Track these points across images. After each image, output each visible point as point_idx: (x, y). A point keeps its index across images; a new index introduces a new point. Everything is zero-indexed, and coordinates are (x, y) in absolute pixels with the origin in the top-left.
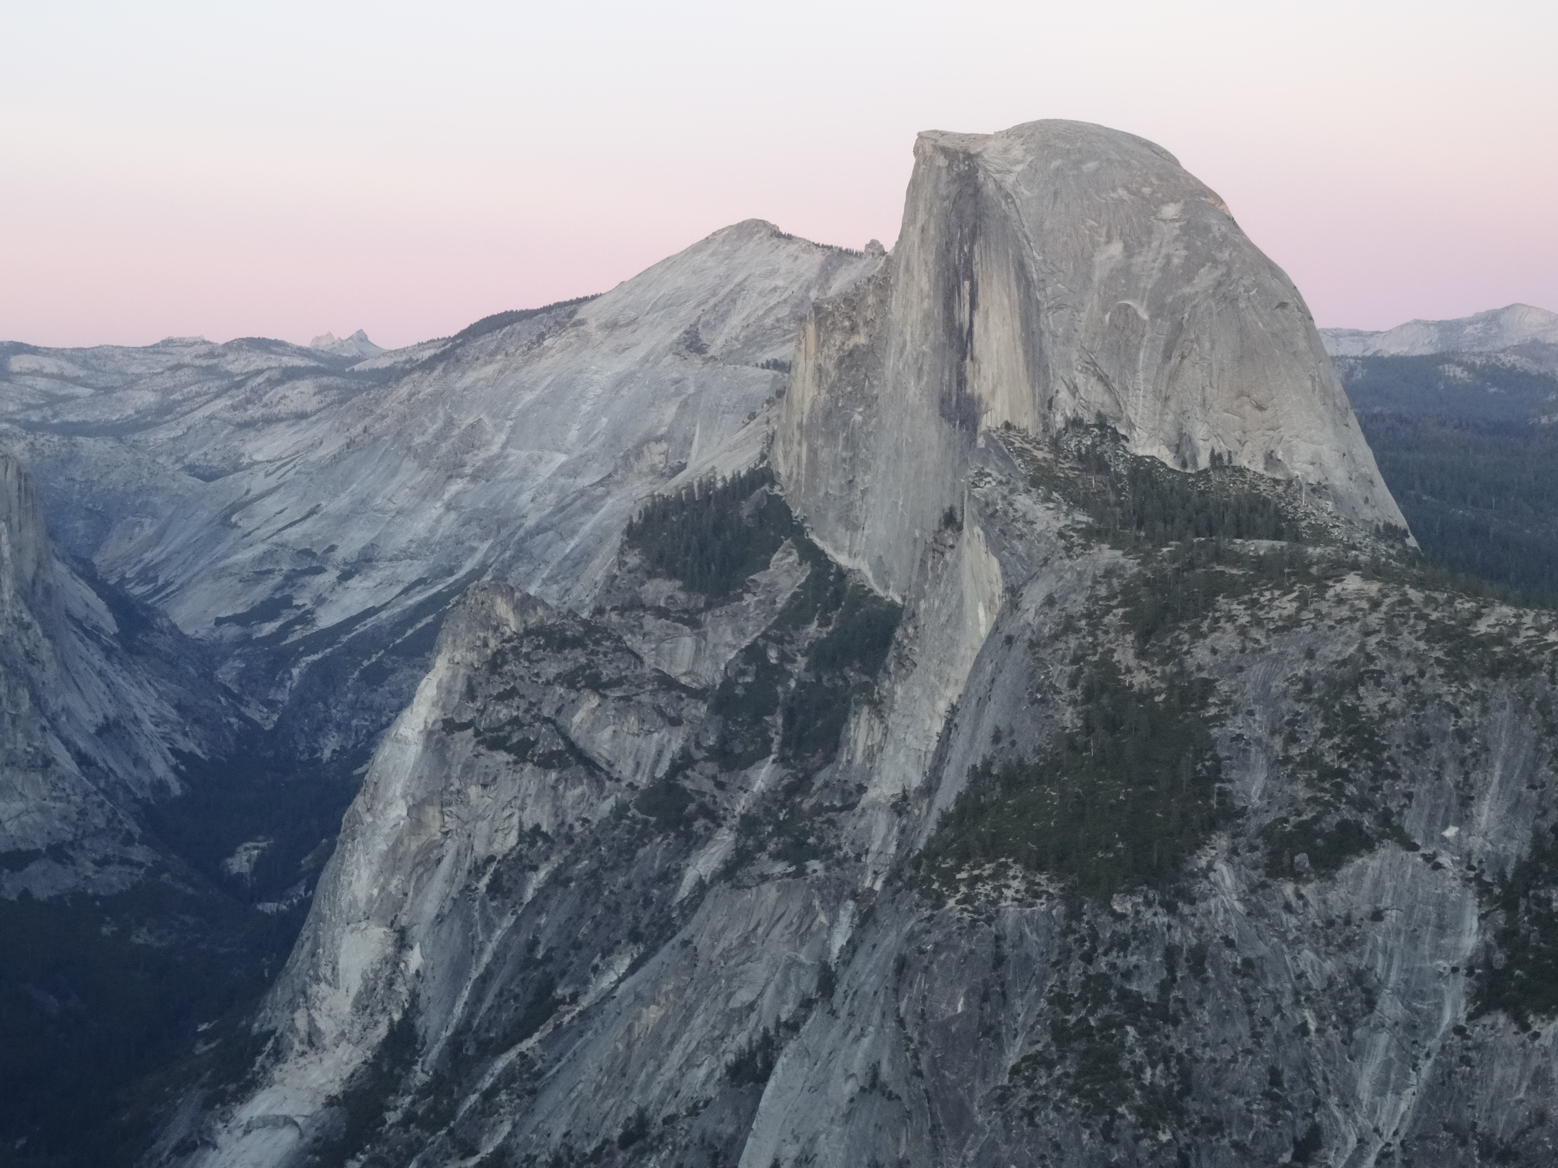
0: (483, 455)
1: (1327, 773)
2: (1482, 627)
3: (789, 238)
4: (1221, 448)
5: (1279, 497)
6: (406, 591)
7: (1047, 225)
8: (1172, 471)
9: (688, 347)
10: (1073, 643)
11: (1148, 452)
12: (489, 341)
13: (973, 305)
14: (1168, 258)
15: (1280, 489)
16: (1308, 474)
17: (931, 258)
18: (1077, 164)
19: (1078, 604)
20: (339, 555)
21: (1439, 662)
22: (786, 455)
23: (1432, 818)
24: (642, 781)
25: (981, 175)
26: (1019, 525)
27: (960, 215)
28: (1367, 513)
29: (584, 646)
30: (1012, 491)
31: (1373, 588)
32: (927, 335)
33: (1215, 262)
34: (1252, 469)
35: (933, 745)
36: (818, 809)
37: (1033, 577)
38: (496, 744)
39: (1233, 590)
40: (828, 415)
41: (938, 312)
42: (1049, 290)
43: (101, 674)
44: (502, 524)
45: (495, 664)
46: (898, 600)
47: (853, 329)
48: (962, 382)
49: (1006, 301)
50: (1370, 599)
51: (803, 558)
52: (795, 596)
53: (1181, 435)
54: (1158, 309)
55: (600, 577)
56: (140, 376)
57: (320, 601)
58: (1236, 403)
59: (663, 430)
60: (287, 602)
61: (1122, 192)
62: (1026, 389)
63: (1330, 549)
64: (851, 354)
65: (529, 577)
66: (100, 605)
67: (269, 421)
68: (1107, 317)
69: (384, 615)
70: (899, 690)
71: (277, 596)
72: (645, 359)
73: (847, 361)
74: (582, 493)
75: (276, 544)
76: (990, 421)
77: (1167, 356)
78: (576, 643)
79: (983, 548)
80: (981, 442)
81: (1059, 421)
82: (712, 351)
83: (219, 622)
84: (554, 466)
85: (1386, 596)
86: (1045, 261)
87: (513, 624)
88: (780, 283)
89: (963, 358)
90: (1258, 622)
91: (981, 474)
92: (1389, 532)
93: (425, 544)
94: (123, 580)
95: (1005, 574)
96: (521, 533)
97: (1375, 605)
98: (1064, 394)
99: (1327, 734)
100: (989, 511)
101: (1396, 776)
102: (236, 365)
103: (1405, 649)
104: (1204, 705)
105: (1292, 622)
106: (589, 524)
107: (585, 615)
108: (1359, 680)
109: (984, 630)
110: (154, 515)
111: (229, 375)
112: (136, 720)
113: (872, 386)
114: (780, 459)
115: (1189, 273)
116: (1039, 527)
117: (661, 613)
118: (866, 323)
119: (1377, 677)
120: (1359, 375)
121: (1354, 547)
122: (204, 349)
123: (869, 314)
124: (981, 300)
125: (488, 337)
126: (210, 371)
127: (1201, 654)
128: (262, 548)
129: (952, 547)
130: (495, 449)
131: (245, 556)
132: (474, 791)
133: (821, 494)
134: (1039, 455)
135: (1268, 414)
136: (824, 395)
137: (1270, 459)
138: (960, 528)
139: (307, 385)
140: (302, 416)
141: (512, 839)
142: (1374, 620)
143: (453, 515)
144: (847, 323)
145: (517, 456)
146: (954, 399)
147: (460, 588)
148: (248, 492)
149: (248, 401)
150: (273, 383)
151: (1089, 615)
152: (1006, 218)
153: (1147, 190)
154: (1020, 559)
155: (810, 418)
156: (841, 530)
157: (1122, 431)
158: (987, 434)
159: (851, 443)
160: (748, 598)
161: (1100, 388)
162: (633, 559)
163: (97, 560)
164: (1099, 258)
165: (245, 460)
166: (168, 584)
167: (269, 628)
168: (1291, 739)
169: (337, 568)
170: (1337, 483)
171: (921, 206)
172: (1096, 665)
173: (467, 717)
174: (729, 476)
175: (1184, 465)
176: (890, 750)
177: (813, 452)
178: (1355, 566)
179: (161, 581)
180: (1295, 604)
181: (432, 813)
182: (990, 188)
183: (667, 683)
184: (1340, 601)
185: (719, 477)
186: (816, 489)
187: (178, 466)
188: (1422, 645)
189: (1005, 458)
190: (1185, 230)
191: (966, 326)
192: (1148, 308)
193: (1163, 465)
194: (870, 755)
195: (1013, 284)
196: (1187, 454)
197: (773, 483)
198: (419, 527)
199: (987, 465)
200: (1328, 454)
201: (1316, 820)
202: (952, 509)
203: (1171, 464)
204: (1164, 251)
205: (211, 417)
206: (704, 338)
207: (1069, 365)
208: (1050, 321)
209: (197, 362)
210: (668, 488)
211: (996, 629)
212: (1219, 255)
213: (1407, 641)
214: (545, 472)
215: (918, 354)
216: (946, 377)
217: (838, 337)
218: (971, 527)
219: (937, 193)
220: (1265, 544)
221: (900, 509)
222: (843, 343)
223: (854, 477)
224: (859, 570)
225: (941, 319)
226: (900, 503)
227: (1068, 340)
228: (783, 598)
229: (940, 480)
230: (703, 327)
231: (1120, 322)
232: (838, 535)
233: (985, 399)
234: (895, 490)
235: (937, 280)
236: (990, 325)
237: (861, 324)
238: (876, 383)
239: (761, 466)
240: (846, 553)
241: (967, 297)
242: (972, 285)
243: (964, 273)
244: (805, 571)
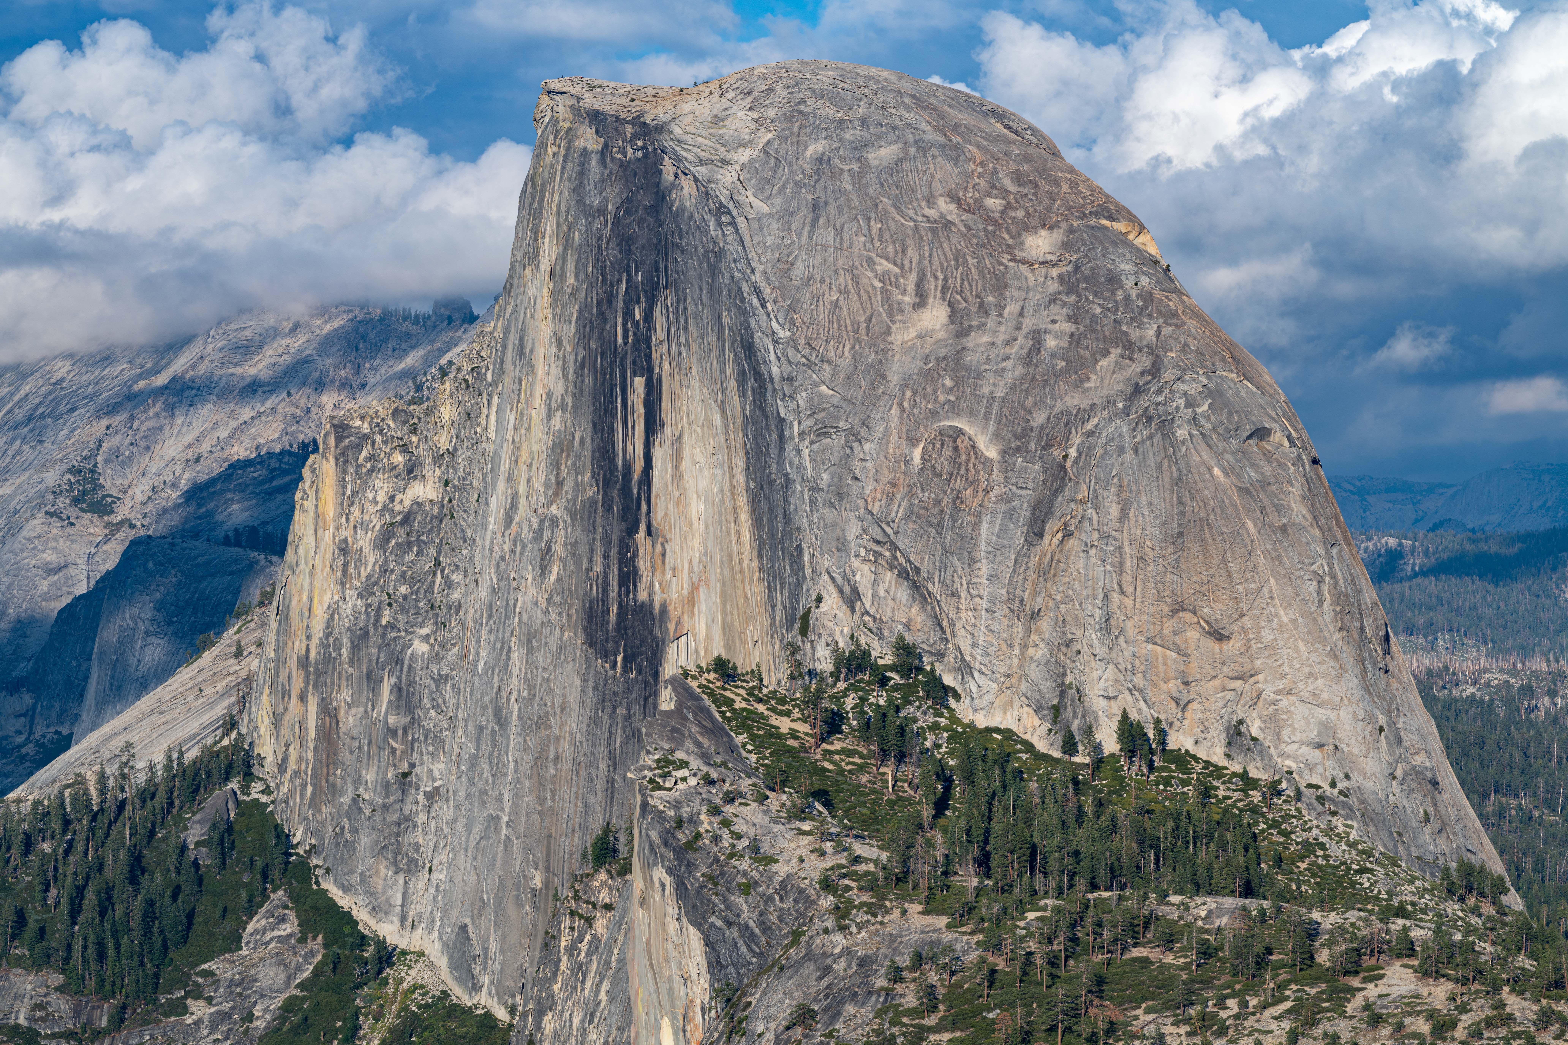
4: (1141, 713)
5: (1254, 810)
7: (799, 270)
8: (1046, 758)
9: (76, 501)
11: (997, 721)
13: (652, 425)
14: (1037, 337)
15: (1256, 796)
16: (1310, 767)
17: (569, 331)
18: (859, 148)
19: (859, 1023)
22: (277, 721)
25: (668, 168)
26: (745, 865)
27: (626, 243)
28: (1427, 844)
30: (730, 799)
31: (1439, 994)
32: (560, 484)
33: (1129, 347)
34: (1202, 755)
37: (770, 970)
39: (1167, 996)
40: (360, 639)
41: (582, 438)
42: (802, 398)
46: (501, 1014)
47: (412, 471)
48: (628, 577)
49: (717, 419)
50: (1431, 1015)
51: (307, 928)
52: (290, 1006)
53: (1063, 689)
54: (1016, 439)
58: (1170, 625)
61: (945, 206)
62: (756, 590)
63: (1353, 916)
64: (407, 518)
68: (917, 453)
73: (400, 534)
76: (684, 656)
77: (1036, 533)
79: (672, 911)
80: (667, 700)
81: (822, 658)
82: (125, 509)
85: (1463, 1009)
86: (793, 341)
89: (632, 530)
91: (666, 764)
92: (1469, 882)
95: (715, 965)
97: (1443, 1025)
98: (832, 605)
100: (682, 837)
113: (449, 585)
114: (264, 729)
116: (782, 869)
118: (438, 458)
123: (444, 442)
124: (667, 416)
129: (608, 907)
133: (346, 799)
134: (784, 725)
135: (1232, 647)
136: (352, 603)
137: (1237, 737)
138: (626, 870)
144: (399, 458)
146: (614, 610)
152: (720, 254)
153: (994, 204)
154: (745, 930)
155: (324, 646)
156: (384, 870)
157: (948, 680)
158: (679, 684)
159: (406, 698)
160: (198, 1009)
161: (903, 593)
164: (901, 335)
170: (1369, 784)
171: (549, 225)
174: (159, 759)
175: (1070, 746)
177: (330, 715)
178: (1403, 950)
180: (1286, 1025)
182: (686, 193)
184: (1376, 1018)
185: (140, 764)
186: (334, 790)
189: (715, 731)
190: (1069, 283)
191: (639, 466)
192: (997, 436)
193: (1029, 747)
195: (733, 386)
196: (1075, 725)
197: (248, 776)
199: (680, 745)
200: (1349, 727)
202: (607, 830)
203: (1041, 746)
204: (1028, 323)
206: (109, 482)
207: (842, 546)
208: (804, 460)
212: (1135, 334)
215: (542, 522)
216: (598, 568)
217: (382, 487)
218: (648, 867)
219: (580, 202)
220: (1230, 902)
221: (504, 831)
222: (392, 498)
223: (413, 766)
224: (421, 954)
225: (588, 453)
226: (505, 819)
227: (840, 496)
228: (266, 1010)
229: (583, 774)
230: (107, 461)
231: (943, 463)
232: (379, 883)
233: (674, 613)
234: (493, 793)
235: (579, 376)
236: (686, 463)
237: (428, 460)
238: (456, 577)
239: (226, 742)
240: (396, 920)
241: (640, 409)
242: (649, 385)
243: (634, 362)
244: (312, 954)
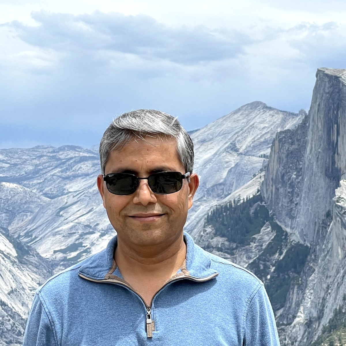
3: (270, 109)
9: (231, 150)
13: (338, 134)
17: (322, 116)
20: (100, 227)
22: (267, 191)
25: (341, 84)
27: (333, 99)
32: (320, 145)
40: (283, 175)
41: (325, 137)
43: (10, 271)
46: (309, 245)
47: (292, 143)
48: (334, 163)
51: (273, 229)
52: (270, 243)
55: (197, 235)
56: (27, 160)
57: (93, 244)
59: (222, 181)
60: (81, 245)
64: (292, 152)
66: (11, 246)
67: (75, 177)
71: (77, 242)
72: (215, 154)
73: (290, 155)
75: (77, 223)
76: (343, 178)
79: (340, 226)
82: (241, 151)
83: (55, 252)
89: (334, 154)
94: (19, 236)
102: (62, 155)
106: (194, 216)
109: (340, 257)
110: (32, 212)
111: (60, 159)
112: (23, 289)
113: (300, 164)
114: (265, 192)
117: (219, 249)
118: (298, 140)
122: (51, 150)
123: (299, 138)
124: (341, 132)
126: (53, 157)
128: (71, 224)
131: (65, 227)
133: (280, 205)
136: (281, 168)
138: (332, 219)
139: (89, 163)
140: (87, 175)
144: (290, 141)
146: (331, 169)
148: (66, 203)
149: (67, 169)
150: (76, 163)
155: (276, 176)
156: (287, 218)
158: (342, 183)
159: (292, 186)
160: (253, 245)
162: (209, 229)
163: (10, 228)
165: (66, 191)
166: (36, 238)
167: (74, 254)
169: (99, 232)
174: (245, 197)
176: (305, 302)
177: (277, 189)
179: (33, 237)
185: (242, 198)
186: (278, 204)
187: (41, 193)
191: (335, 142)
194: (298, 304)
197: (262, 201)
202: (329, 211)
205: (53, 175)
206: (238, 146)
209: (49, 154)
215: (317, 152)
216: (328, 161)
217: (287, 146)
218: (336, 218)
219: (324, 91)
221: (310, 211)
222: (289, 148)
223: (293, 199)
224: (294, 234)
225: (326, 139)
226: (310, 209)
228: (265, 244)
229: (325, 200)
230: (237, 142)
232: (286, 221)
233: (342, 169)
234: (308, 204)
235: (324, 125)
237: (296, 141)
239: (258, 194)
240: (290, 228)
241: (336, 131)
242: (337, 126)
243: (334, 122)
244: (274, 234)
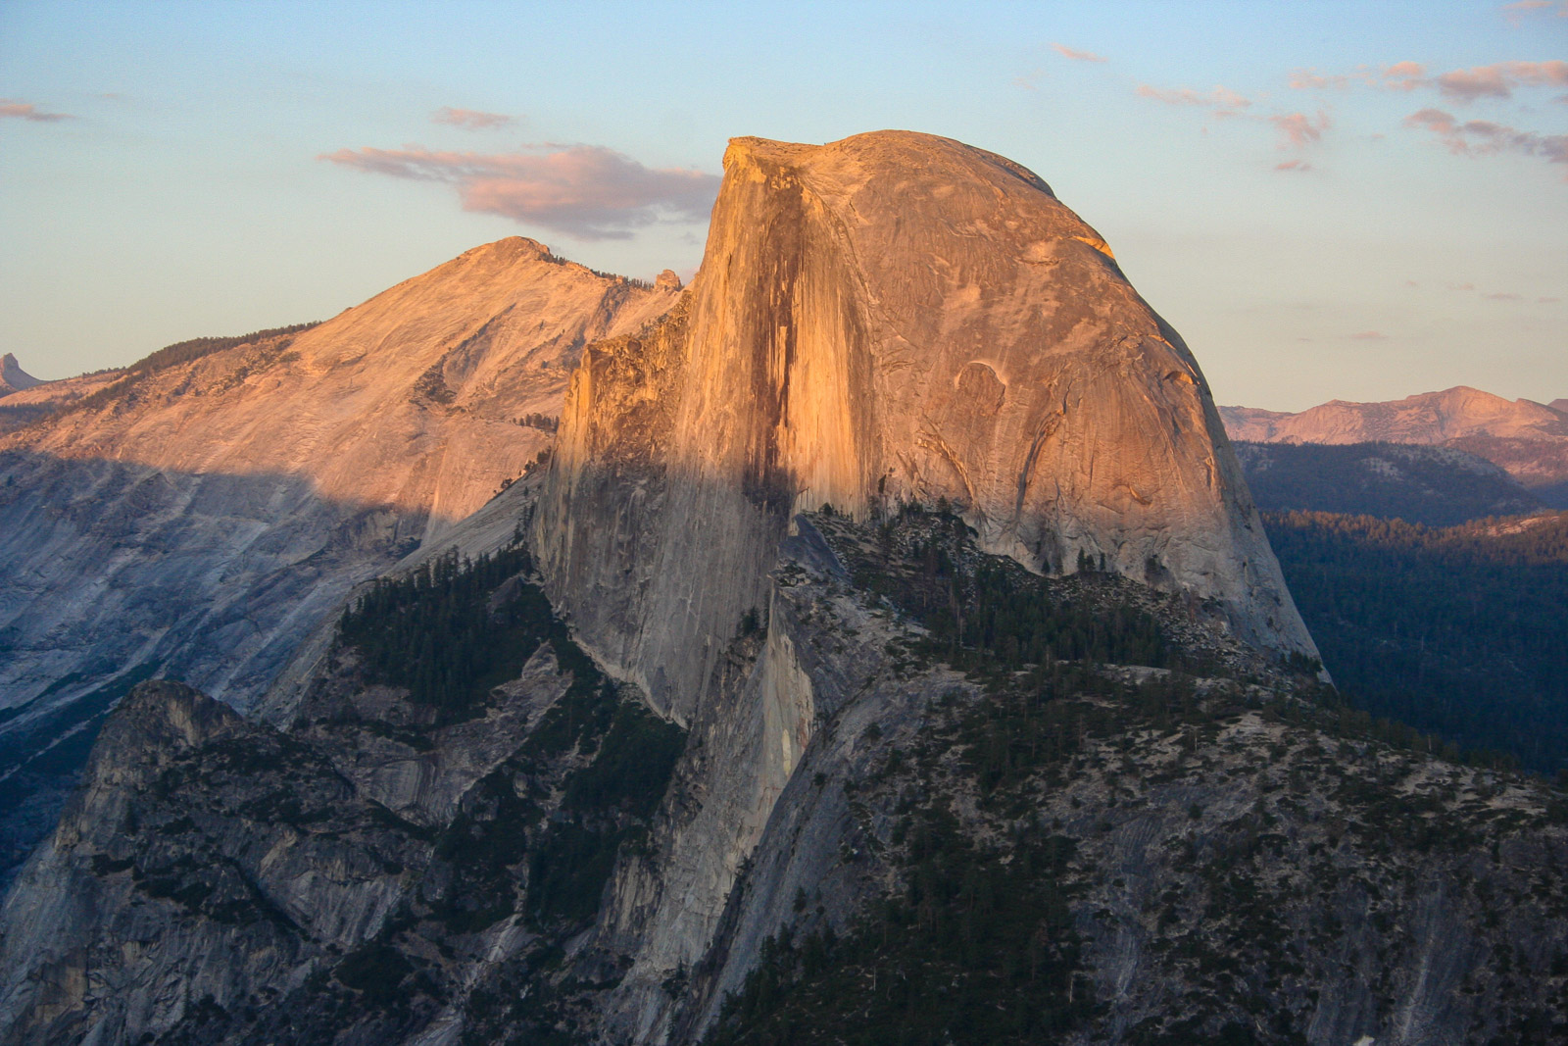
0: (160, 519)
1: (1213, 962)
2: (1409, 787)
3: (562, 262)
4: (1093, 549)
5: (1162, 613)
6: (53, 690)
7: (886, 262)
8: (1028, 574)
9: (428, 394)
10: (900, 787)
11: (1002, 550)
12: (176, 376)
13: (790, 357)
14: (1035, 310)
15: (1163, 603)
16: (1199, 586)
17: (740, 296)
18: (926, 188)
19: (907, 737)
21: (1354, 828)
22: (547, 537)
23: (1340, 1025)
24: (347, 942)
25: (806, 195)
26: (838, 635)
27: (778, 243)
28: (1270, 638)
29: (281, 769)
30: (829, 593)
31: (1276, 732)
32: (731, 392)
33: (1094, 318)
34: (1130, 577)
35: (720, 909)
36: (569, 986)
37: (851, 703)
38: (160, 890)
39: (1101, 727)
40: (603, 487)
41: (746, 366)
42: (885, 343)
44: (182, 608)
45: (165, 787)
46: (682, 724)
47: (639, 380)
48: (772, 452)
49: (831, 355)
50: (1272, 747)
51: (563, 667)
52: (552, 713)
53: (1043, 531)
54: (1020, 374)
55: (305, 679)
58: (1113, 494)
59: (392, 498)
61: (981, 225)
62: (852, 465)
63: (1223, 681)
64: (634, 412)
65: (212, 678)
68: (957, 379)
69: (23, 719)
70: (679, 838)
72: (373, 407)
73: (630, 420)
74: (286, 572)
76: (802, 504)
77: (1032, 432)
78: (270, 763)
79: (791, 662)
80: (793, 529)
81: (892, 507)
82: (459, 401)
84: (251, 538)
85: (1291, 742)
86: (881, 307)
87: (191, 736)
88: (549, 319)
89: (776, 423)
90: (1130, 769)
91: (792, 570)
92: (1299, 664)
93: (81, 631)
95: (818, 696)
96: (206, 619)
97: (1278, 753)
98: (899, 473)
99: (1213, 912)
100: (801, 616)
101: (1298, 971)
103: (1312, 810)
104: (1062, 870)
105: (1175, 771)
106: (293, 613)
107: (283, 728)
108: (1254, 847)
109: (788, 767)
113: (659, 453)
114: (540, 541)
115: (1061, 331)
116: (863, 639)
117: (380, 729)
118: (655, 374)
119: (1278, 845)
120: (1263, 467)
121: (1255, 682)
123: (660, 364)
124: (800, 352)
125: (174, 370)
127: (1060, 806)
129: (753, 659)
130: (177, 512)
132: (129, 950)
133: (590, 586)
134: (867, 548)
135: (1152, 509)
136: (598, 462)
137: (1153, 568)
138: (764, 635)
141: (177, 1014)
142: (1275, 771)
143: (119, 594)
144: (631, 373)
145: (205, 523)
146: (762, 473)
147: (124, 687)
151: (921, 753)
152: (836, 251)
153: (1012, 224)
154: (837, 676)
155: (579, 489)
156: (613, 632)
157: (970, 523)
158: (802, 519)
159: (632, 524)
160: (493, 715)
161: (944, 468)
162: (348, 661)
164: (951, 305)
168: (1169, 919)
170: (1236, 599)
171: (730, 229)
172: (928, 814)
173: (125, 854)
174: (474, 557)
175: (1046, 568)
176: (664, 913)
177: (582, 533)
178: (1254, 704)
180: (1178, 749)
181: (74, 976)
182: (817, 212)
183: (385, 818)
184: (1235, 747)
185: (461, 560)
186: (584, 581)
188: (1334, 807)
189: (823, 550)
190: (1057, 276)
191: (780, 383)
192: (1008, 369)
193: (1020, 567)
194: (640, 919)
195: (841, 333)
196: (1050, 555)
197: (530, 571)
198: (74, 609)
199: (800, 558)
200: (1224, 562)
201: (1195, 1022)
202: (753, 611)
203: (1029, 566)
204: (1030, 300)
206: (450, 383)
207: (907, 437)
208: (884, 382)
210: (393, 571)
211: (804, 764)
212: (1098, 310)
213: (1317, 800)
214: (238, 545)
215: (719, 415)
216: (753, 445)
217: (619, 390)
218: (778, 635)
219: (750, 215)
220: (1143, 671)
221: (689, 609)
222: (626, 398)
223: (632, 566)
224: (634, 684)
225: (749, 374)
226: (690, 601)
227: (907, 406)
228: (536, 716)
229: (740, 575)
230: (449, 369)
231: (973, 386)
232: (609, 639)
233: (800, 475)
234: (682, 585)
235: (745, 324)
236: (811, 382)
237: (649, 374)
238: (663, 449)
239: (516, 548)
240: (619, 662)
241: (783, 347)
242: (789, 331)
243: (780, 317)
244: (566, 682)
